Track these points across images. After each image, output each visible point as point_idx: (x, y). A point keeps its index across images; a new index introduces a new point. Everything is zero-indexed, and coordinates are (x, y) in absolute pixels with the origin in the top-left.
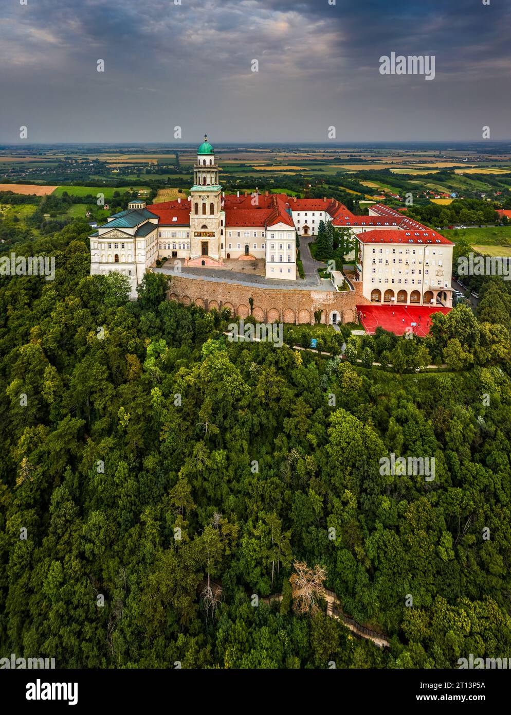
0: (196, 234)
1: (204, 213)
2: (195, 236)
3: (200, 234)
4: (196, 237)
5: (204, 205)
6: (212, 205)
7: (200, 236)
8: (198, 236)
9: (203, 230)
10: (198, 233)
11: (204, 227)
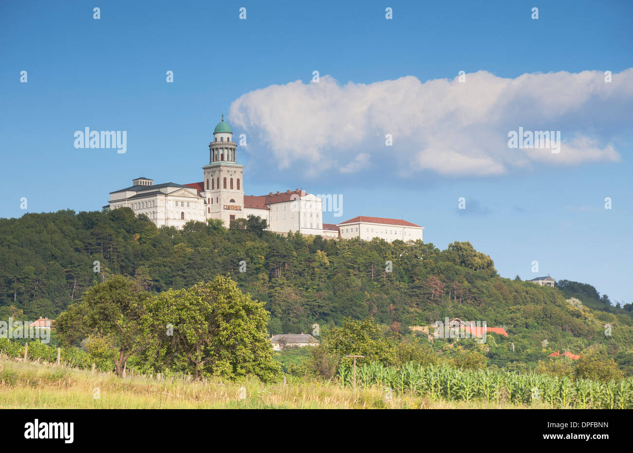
0: (225, 207)
1: (232, 188)
2: (224, 209)
3: (228, 208)
4: (226, 210)
5: (232, 180)
6: (238, 180)
7: (229, 209)
8: (226, 209)
9: (232, 204)
10: (227, 206)
11: (232, 201)
